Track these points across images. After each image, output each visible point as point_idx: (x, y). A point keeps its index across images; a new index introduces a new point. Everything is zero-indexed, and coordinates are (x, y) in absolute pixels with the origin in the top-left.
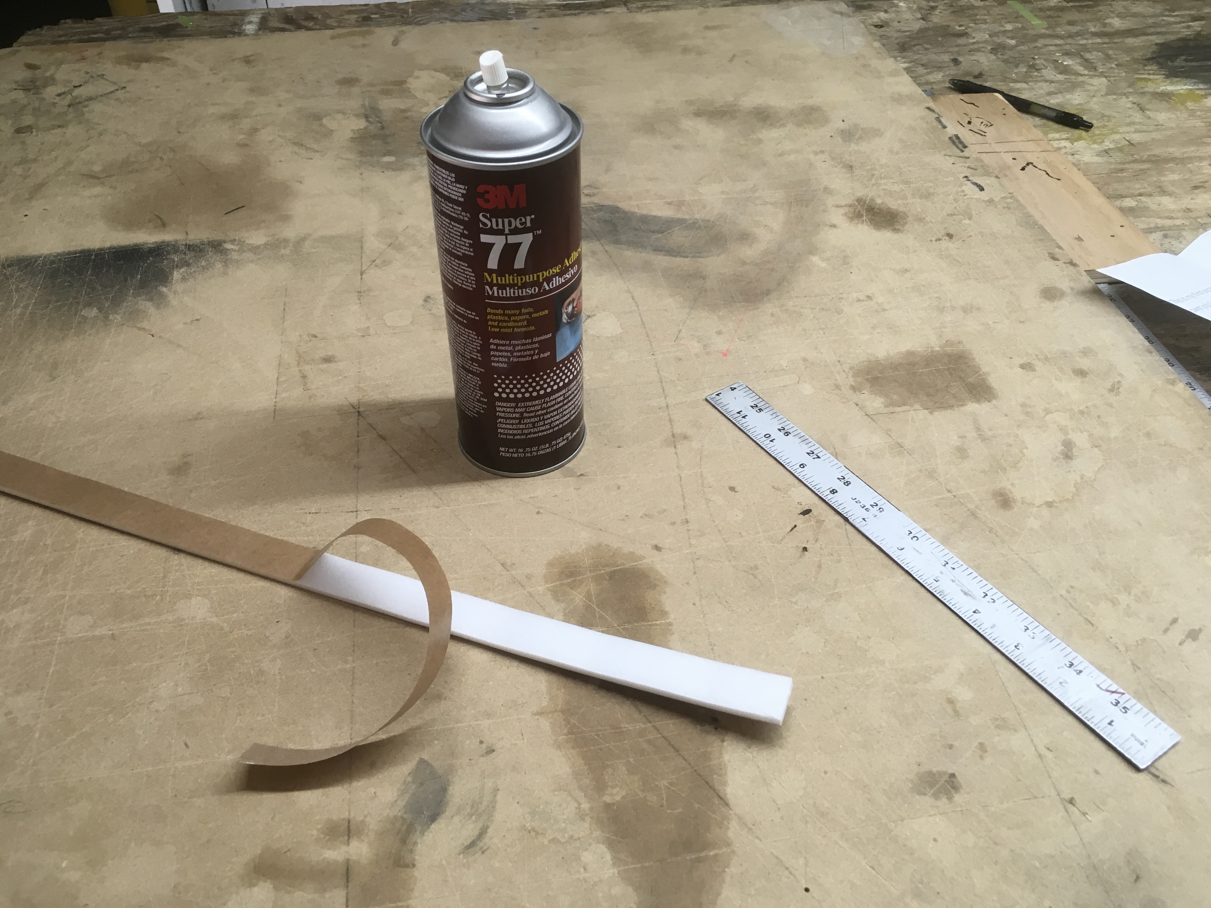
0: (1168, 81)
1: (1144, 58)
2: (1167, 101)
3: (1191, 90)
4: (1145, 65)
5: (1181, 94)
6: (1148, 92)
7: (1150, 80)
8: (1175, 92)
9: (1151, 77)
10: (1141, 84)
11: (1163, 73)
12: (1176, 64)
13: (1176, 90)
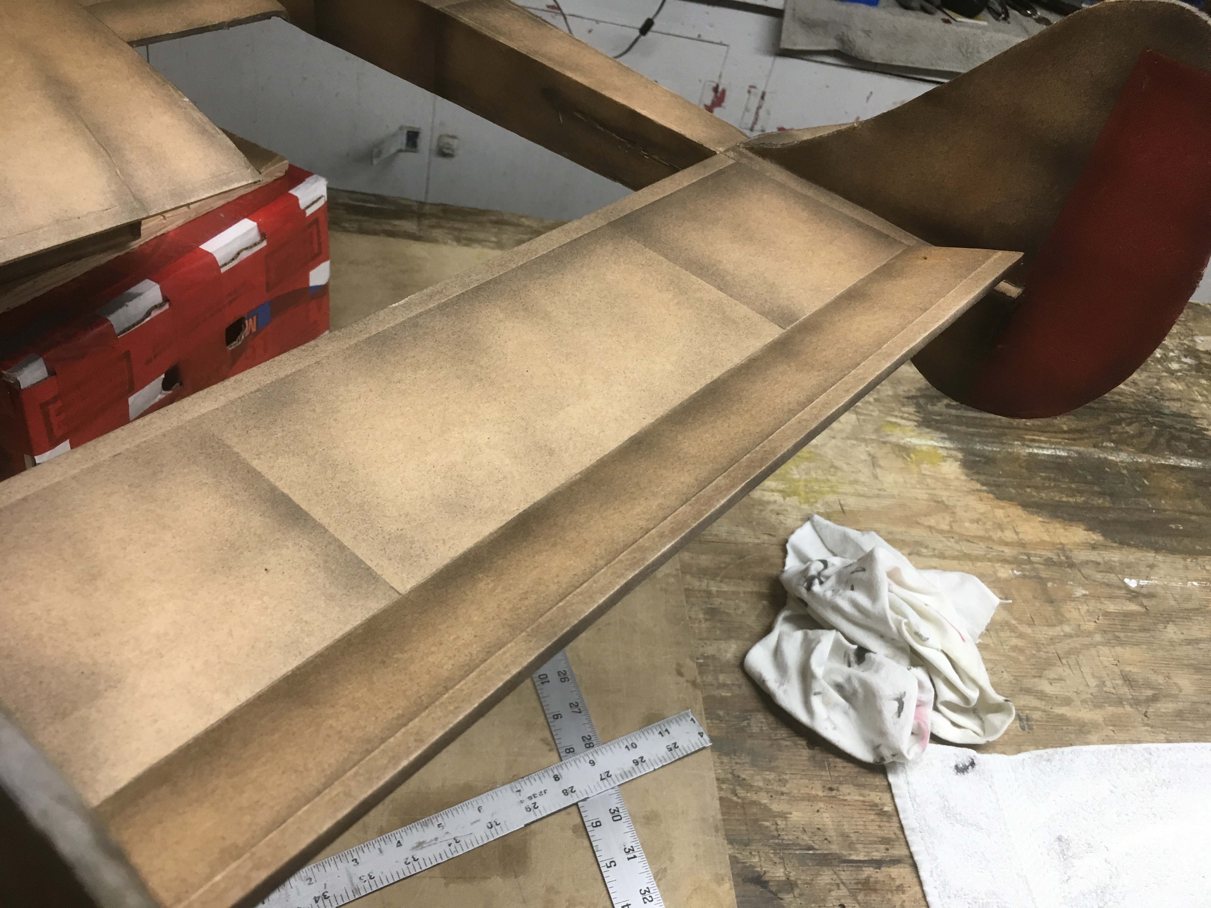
0: (917, 431)
1: (907, 394)
2: (904, 458)
3: (935, 447)
4: (904, 405)
5: (922, 451)
6: (890, 443)
7: (899, 425)
8: (918, 448)
9: (902, 422)
10: (888, 430)
11: (917, 418)
12: (936, 408)
13: (920, 445)
